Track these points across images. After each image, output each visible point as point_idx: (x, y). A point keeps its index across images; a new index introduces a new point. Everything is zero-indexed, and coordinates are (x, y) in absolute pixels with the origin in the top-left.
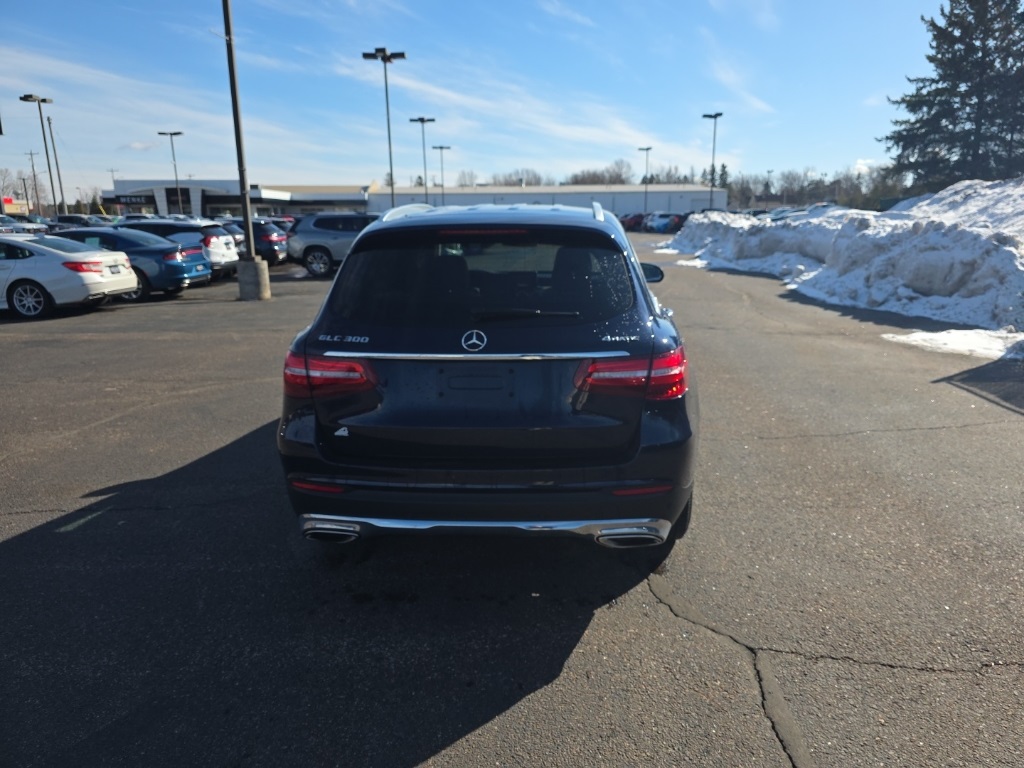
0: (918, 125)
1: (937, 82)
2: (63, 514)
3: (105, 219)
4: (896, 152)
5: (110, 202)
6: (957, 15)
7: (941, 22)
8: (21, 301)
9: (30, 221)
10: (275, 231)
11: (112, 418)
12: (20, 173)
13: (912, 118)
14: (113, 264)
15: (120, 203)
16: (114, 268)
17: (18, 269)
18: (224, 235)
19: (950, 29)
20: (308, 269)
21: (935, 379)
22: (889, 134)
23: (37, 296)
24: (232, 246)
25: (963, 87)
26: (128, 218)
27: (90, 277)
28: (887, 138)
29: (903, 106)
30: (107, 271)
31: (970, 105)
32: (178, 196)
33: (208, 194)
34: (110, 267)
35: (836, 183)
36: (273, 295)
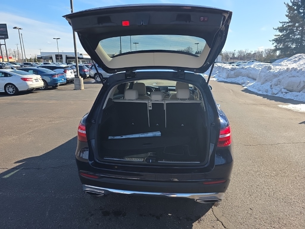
0: (282, 36)
1: (289, 23)
2: (7, 170)
3: (37, 64)
4: (275, 44)
5: (39, 59)
6: (295, 2)
7: (291, 4)
8: (8, 90)
9: (16, 64)
10: (86, 68)
11: (29, 132)
12: (14, 50)
13: (281, 34)
14: (36, 79)
15: (42, 59)
16: (36, 80)
17: (8, 80)
18: (71, 70)
19: (293, 7)
20: (96, 80)
21: (300, 122)
22: (273, 39)
23: (13, 88)
24: (73, 73)
25: (297, 24)
26: (44, 64)
27: (29, 83)
28: (273, 40)
29: (278, 30)
30: (34, 81)
31: (299, 30)
32: (59, 57)
33: (67, 56)
34: (35, 79)
35: (255, 54)
36: (84, 88)
